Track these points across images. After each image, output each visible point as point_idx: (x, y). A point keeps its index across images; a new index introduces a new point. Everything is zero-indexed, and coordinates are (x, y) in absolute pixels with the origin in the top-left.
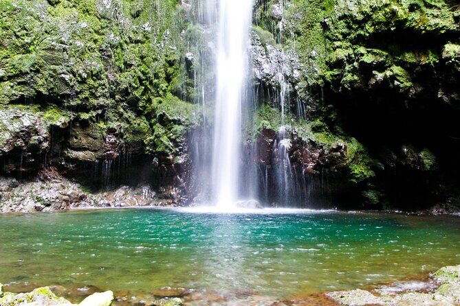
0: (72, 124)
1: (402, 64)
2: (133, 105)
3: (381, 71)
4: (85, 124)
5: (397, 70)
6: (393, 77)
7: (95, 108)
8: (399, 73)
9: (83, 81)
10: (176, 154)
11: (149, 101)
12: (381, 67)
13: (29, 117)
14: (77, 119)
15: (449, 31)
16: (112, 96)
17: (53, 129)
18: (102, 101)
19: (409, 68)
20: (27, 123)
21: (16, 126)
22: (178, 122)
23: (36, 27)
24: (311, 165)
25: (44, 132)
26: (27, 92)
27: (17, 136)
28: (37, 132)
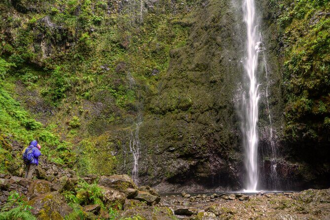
0: (197, 164)
1: (312, 128)
2: (219, 155)
3: (305, 132)
4: (202, 163)
5: (311, 131)
6: (310, 135)
7: (205, 157)
8: (312, 132)
9: (200, 148)
10: (236, 173)
11: (225, 153)
12: (305, 131)
13: (182, 163)
14: (199, 162)
15: (324, 113)
16: (211, 152)
17: (191, 166)
18: (208, 154)
19: (316, 130)
20: (182, 164)
21: (178, 166)
22: (235, 160)
23: (184, 132)
24: (285, 175)
25: (188, 167)
26: (182, 154)
27: (179, 169)
28: (185, 168)
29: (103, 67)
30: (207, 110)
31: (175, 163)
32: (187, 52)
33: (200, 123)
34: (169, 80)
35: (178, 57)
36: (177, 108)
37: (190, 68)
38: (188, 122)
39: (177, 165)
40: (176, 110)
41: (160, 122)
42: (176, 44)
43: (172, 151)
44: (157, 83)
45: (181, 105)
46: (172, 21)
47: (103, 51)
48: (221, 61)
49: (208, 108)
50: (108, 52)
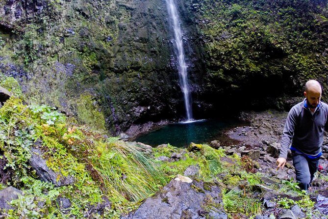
13: (143, 109)
27: (141, 113)
29: (69, 31)
30: (152, 71)
31: (137, 109)
32: (132, 28)
33: (149, 80)
34: (121, 47)
35: (125, 30)
36: (131, 68)
37: (135, 39)
38: (141, 79)
39: (139, 110)
40: (130, 70)
41: (120, 79)
42: (122, 20)
43: (133, 101)
44: (112, 48)
45: (133, 66)
46: (120, 4)
47: (69, 16)
48: (157, 39)
49: (152, 69)
50: (72, 17)
